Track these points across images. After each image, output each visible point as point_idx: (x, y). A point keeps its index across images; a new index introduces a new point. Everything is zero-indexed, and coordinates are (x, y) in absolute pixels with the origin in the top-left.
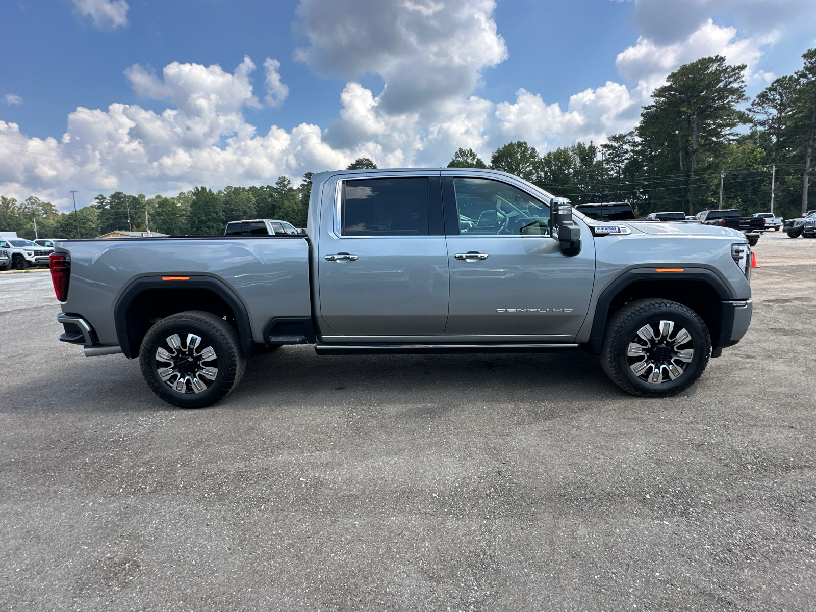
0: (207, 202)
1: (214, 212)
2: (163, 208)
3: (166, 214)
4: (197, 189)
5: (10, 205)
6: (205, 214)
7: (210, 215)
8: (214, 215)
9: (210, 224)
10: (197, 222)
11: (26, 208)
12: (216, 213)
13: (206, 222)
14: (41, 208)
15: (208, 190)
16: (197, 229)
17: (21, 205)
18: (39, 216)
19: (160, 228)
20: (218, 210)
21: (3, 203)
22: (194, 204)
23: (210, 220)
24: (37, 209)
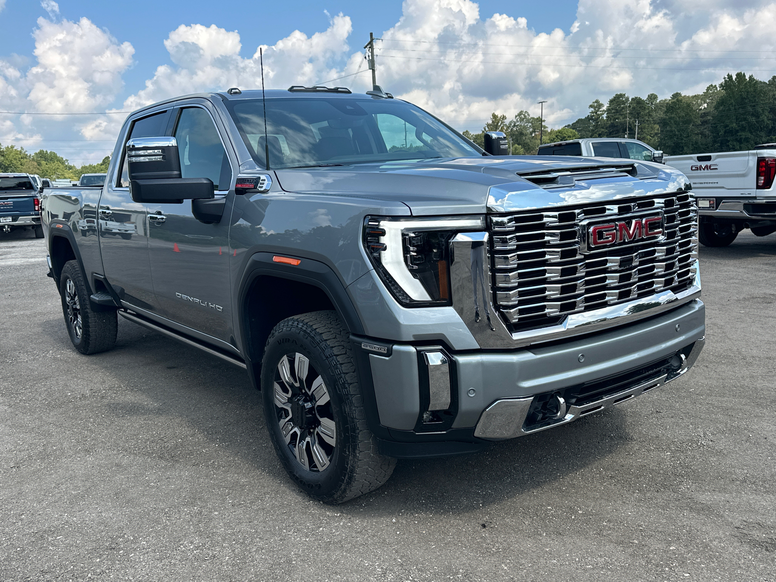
0: (743, 99)
1: (753, 115)
2: (672, 113)
3: (676, 122)
4: (730, 77)
5: (499, 124)
6: (737, 119)
7: (745, 119)
8: (753, 120)
9: (743, 135)
10: (722, 133)
11: (514, 126)
12: (756, 115)
13: (737, 131)
14: (530, 124)
15: (747, 78)
16: (721, 143)
17: (511, 122)
18: (526, 135)
19: (665, 145)
20: (760, 110)
21: (493, 122)
22: (722, 102)
23: (743, 129)
24: (525, 127)
